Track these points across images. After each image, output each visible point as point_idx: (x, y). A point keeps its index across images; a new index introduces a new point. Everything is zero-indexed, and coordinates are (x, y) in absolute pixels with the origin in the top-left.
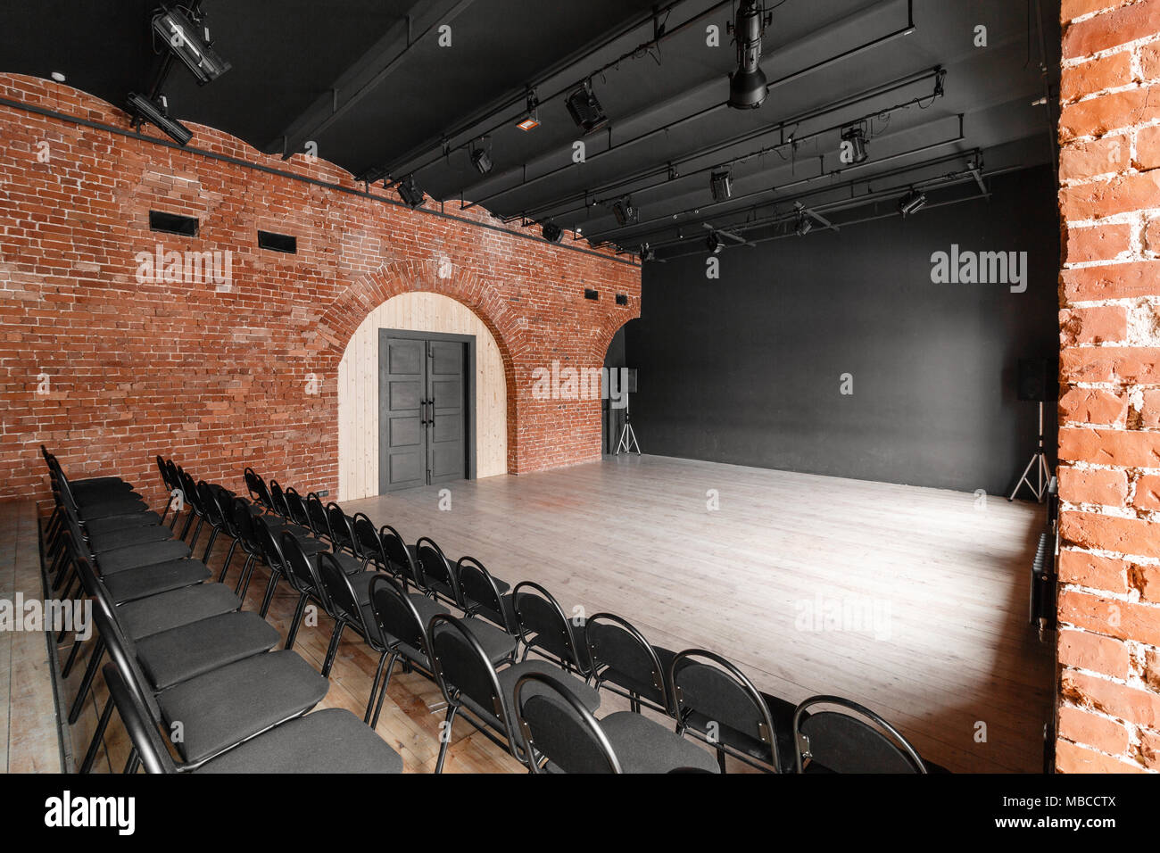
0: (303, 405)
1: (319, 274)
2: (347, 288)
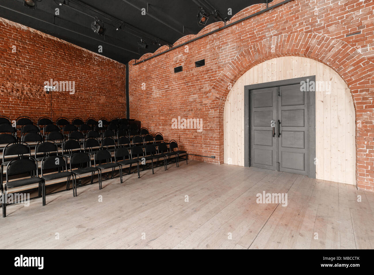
0: (207, 122)
1: (212, 70)
2: (222, 71)
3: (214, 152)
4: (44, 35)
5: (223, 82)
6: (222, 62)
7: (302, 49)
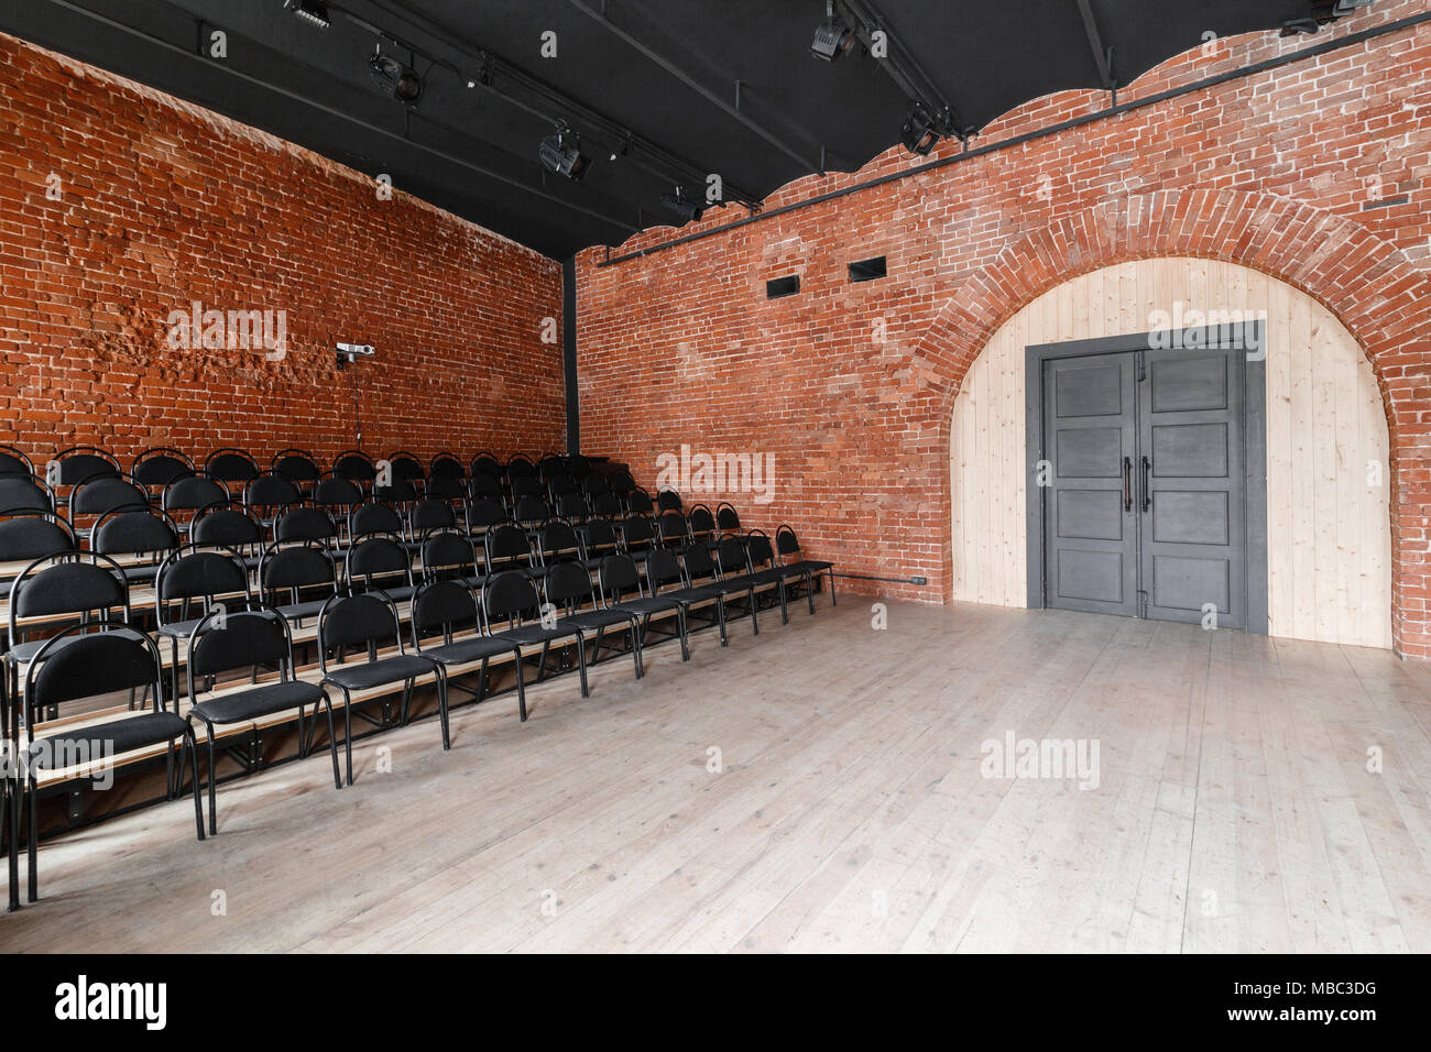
0: (896, 464)
1: (914, 291)
2: (950, 299)
3: (922, 564)
4: (328, 166)
5: (953, 335)
6: (951, 268)
7: (1226, 240)
